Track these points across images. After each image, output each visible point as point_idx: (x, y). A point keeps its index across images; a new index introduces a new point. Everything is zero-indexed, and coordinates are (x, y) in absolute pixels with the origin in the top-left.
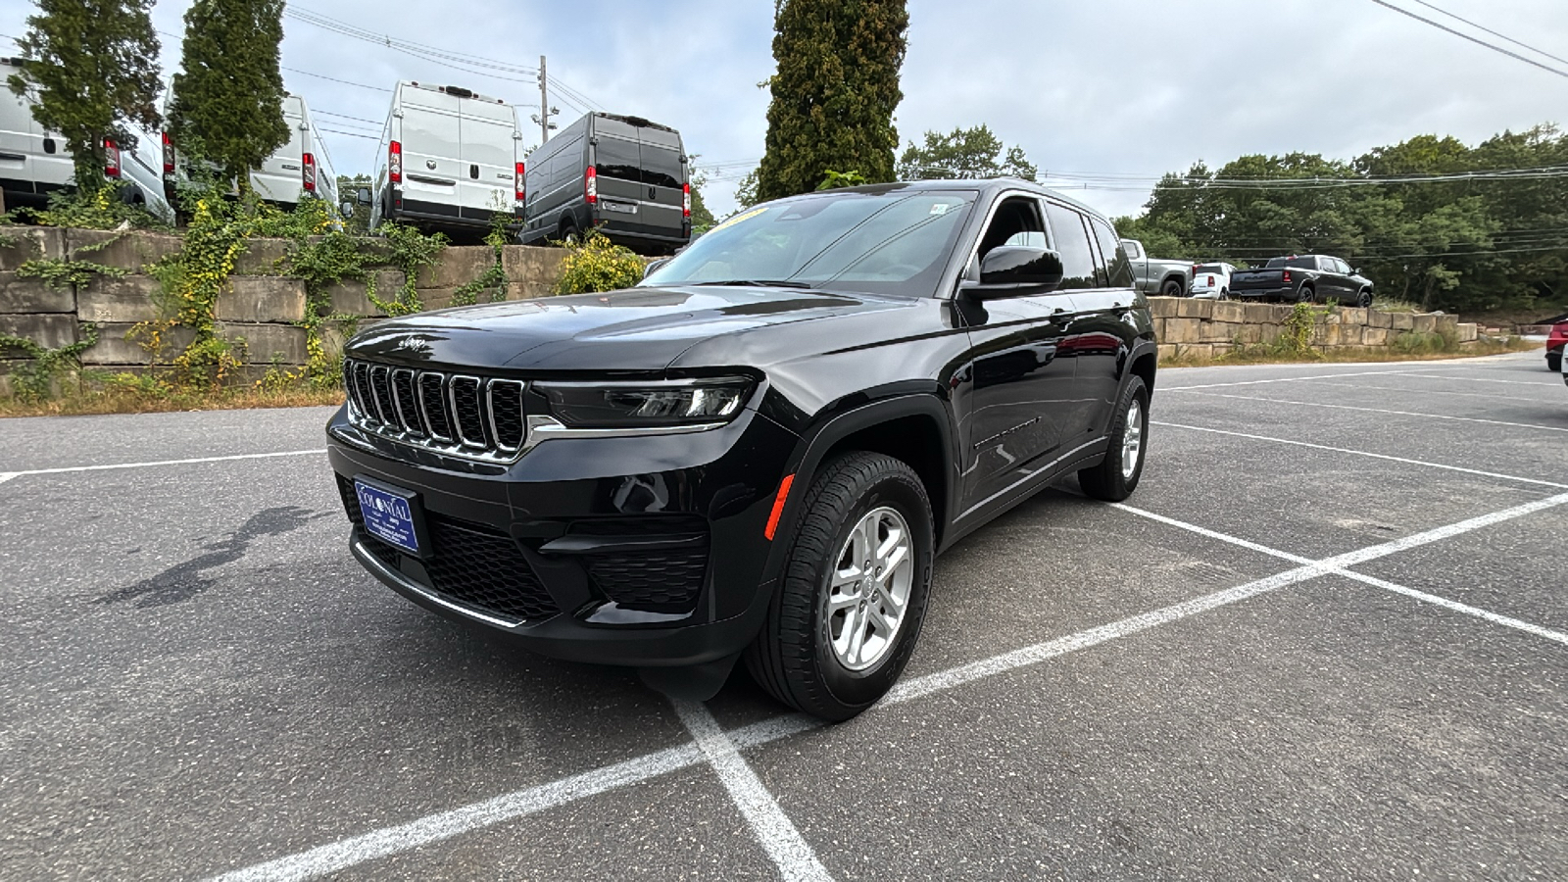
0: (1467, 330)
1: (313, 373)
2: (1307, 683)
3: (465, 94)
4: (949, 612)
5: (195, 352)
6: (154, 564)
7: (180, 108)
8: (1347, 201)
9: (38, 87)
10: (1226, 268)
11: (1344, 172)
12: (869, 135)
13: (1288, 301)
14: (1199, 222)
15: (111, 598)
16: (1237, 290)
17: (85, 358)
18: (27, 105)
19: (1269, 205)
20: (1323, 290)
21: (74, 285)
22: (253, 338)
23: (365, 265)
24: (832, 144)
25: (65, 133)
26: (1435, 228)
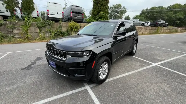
0: (179, 29)
1: (40, 38)
2: (151, 79)
3: (56, 3)
4: (113, 70)
5: (26, 36)
6: (27, 65)
7: (22, 6)
8: (166, 12)
9: (5, 4)
10: (149, 22)
11: (166, 9)
12: (105, 7)
13: (157, 26)
14: (147, 15)
15: (23, 69)
16: (151, 25)
17: (14, 37)
18: (4, 7)
19: (156, 13)
20: (161, 25)
21: (12, 29)
22: (33, 34)
23: (45, 25)
24: (101, 8)
25: (9, 10)
26: (177, 16)
